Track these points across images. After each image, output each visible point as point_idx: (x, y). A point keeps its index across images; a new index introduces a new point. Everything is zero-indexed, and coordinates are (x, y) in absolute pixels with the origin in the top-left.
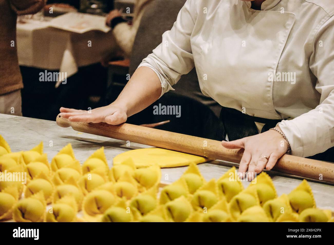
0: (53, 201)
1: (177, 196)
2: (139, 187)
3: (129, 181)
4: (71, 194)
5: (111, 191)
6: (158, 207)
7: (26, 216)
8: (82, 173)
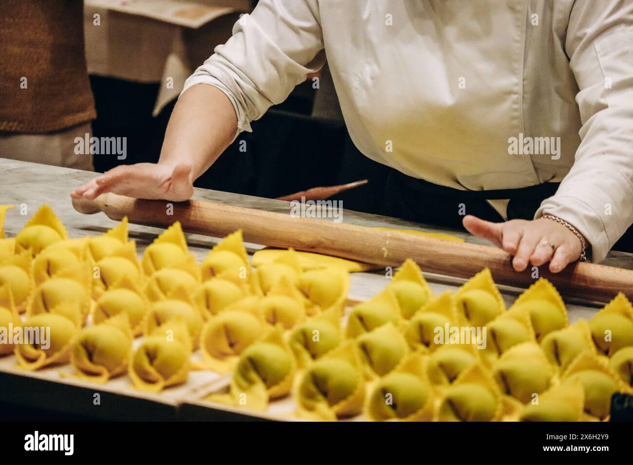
0: (145, 331)
1: (379, 323)
2: (307, 307)
3: (289, 295)
4: (179, 318)
5: (254, 312)
6: (344, 343)
7: (95, 358)
8: (200, 278)
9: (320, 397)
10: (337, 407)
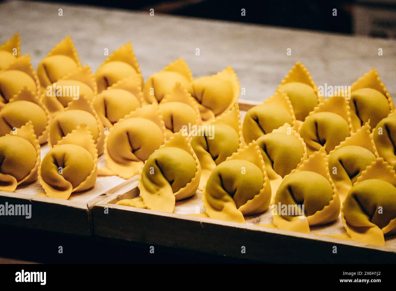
0: (49, 140)
2: (201, 112)
3: (185, 101)
4: (83, 126)
5: (154, 119)
8: (96, 88)
9: (227, 197)
10: (242, 207)
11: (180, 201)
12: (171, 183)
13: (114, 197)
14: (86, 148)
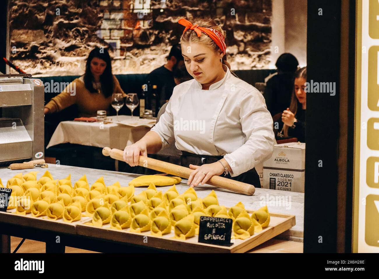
4: (79, 200)
8: (89, 190)
9: (117, 222)
10: (122, 225)
11: (104, 224)
12: (102, 218)
13: (84, 222)
14: (78, 207)
